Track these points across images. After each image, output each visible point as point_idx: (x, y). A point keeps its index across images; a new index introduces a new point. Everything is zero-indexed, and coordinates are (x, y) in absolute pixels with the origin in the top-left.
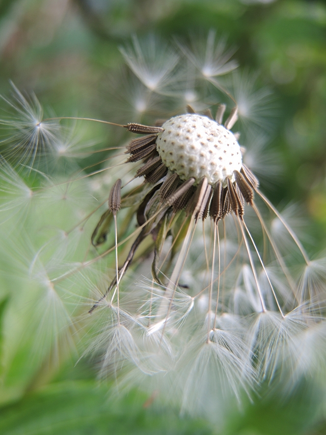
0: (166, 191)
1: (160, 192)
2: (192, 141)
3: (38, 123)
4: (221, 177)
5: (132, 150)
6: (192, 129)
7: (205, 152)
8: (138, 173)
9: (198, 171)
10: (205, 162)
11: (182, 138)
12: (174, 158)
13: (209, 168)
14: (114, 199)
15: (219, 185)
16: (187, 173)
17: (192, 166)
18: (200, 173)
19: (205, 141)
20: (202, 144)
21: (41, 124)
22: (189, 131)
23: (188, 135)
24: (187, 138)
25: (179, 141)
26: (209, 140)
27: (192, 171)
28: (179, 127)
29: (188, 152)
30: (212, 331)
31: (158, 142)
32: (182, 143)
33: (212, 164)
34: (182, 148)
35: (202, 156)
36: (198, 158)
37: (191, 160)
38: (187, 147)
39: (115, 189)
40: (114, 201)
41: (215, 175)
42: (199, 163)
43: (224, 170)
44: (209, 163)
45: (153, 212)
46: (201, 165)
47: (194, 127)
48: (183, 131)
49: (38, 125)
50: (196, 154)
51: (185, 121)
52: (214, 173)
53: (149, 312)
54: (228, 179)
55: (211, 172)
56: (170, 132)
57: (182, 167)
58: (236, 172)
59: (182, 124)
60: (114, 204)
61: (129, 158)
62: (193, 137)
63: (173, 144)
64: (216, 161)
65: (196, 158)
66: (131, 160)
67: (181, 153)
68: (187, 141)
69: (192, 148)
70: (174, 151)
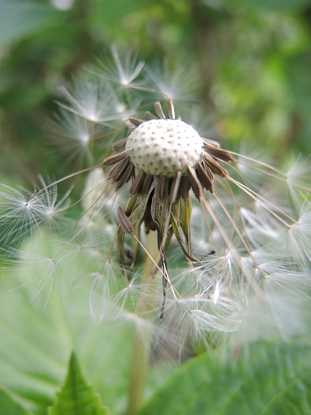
0: (162, 193)
1: (157, 196)
2: (160, 145)
3: (26, 203)
4: (197, 158)
5: (116, 178)
6: (153, 136)
7: (175, 147)
8: (131, 193)
9: (179, 164)
10: (181, 154)
11: (151, 147)
12: (155, 165)
13: (185, 157)
14: (125, 224)
15: (198, 164)
16: (172, 170)
17: (172, 164)
18: (182, 165)
19: (170, 139)
20: (169, 142)
21: (28, 204)
22: (152, 139)
23: (155, 142)
24: (156, 145)
25: (152, 151)
26: (170, 136)
27: (174, 166)
28: (143, 140)
29: (164, 155)
30: (257, 270)
31: (132, 160)
32: (154, 151)
33: (186, 153)
34: (157, 155)
35: (175, 151)
36: (173, 155)
37: (169, 160)
38: (161, 152)
39: (121, 216)
40: (127, 226)
41: (192, 159)
42: (176, 157)
43: (196, 151)
44: (183, 153)
45: (159, 214)
46: (179, 158)
47: (153, 133)
48: (148, 141)
49: (27, 205)
50: (170, 153)
51: (144, 133)
52: (190, 158)
53: (203, 287)
54: (201, 156)
55: (188, 158)
56: (139, 149)
57: (166, 168)
58: (203, 147)
59: (144, 137)
60: (128, 228)
61: (116, 186)
62: (158, 141)
63: (148, 155)
64: (187, 149)
65: (172, 155)
66: (119, 187)
67: (158, 158)
68: (157, 148)
69: (165, 150)
70: (153, 161)
